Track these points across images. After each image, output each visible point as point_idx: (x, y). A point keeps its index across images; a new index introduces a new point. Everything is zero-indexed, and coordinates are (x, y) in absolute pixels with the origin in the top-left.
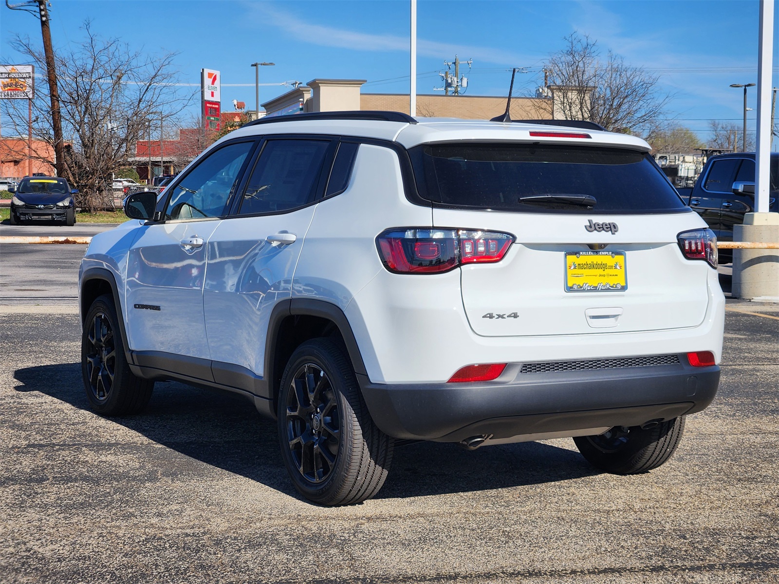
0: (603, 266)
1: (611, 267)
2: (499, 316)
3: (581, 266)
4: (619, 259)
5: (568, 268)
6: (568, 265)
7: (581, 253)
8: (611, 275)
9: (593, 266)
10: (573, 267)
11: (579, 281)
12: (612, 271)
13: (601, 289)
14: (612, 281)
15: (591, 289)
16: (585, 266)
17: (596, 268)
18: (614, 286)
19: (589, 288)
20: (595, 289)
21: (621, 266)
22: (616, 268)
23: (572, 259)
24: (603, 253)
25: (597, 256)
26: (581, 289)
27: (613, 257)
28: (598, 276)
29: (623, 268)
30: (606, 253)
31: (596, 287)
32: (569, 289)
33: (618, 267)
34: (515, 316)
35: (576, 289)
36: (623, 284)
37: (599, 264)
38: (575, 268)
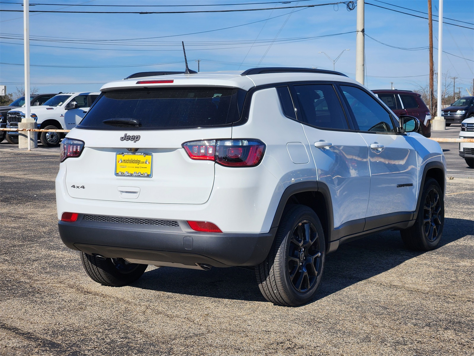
0: (138, 162)
1: (143, 163)
2: (78, 187)
3: (125, 161)
4: (148, 157)
5: (117, 162)
6: (117, 160)
7: (125, 153)
8: (142, 168)
9: (132, 161)
10: (120, 162)
11: (124, 170)
12: (144, 165)
13: (135, 176)
14: (142, 171)
15: (129, 175)
16: (128, 161)
17: (134, 163)
18: (144, 174)
19: (128, 175)
20: (131, 175)
21: (149, 162)
22: (146, 163)
23: (120, 157)
24: (138, 154)
25: (134, 155)
26: (123, 175)
27: (145, 156)
28: (134, 168)
29: (150, 163)
30: (140, 154)
31: (132, 174)
32: (117, 174)
33: (147, 163)
34: (83, 187)
35: (120, 175)
36: (149, 173)
37: (135, 160)
38: (122, 162)
